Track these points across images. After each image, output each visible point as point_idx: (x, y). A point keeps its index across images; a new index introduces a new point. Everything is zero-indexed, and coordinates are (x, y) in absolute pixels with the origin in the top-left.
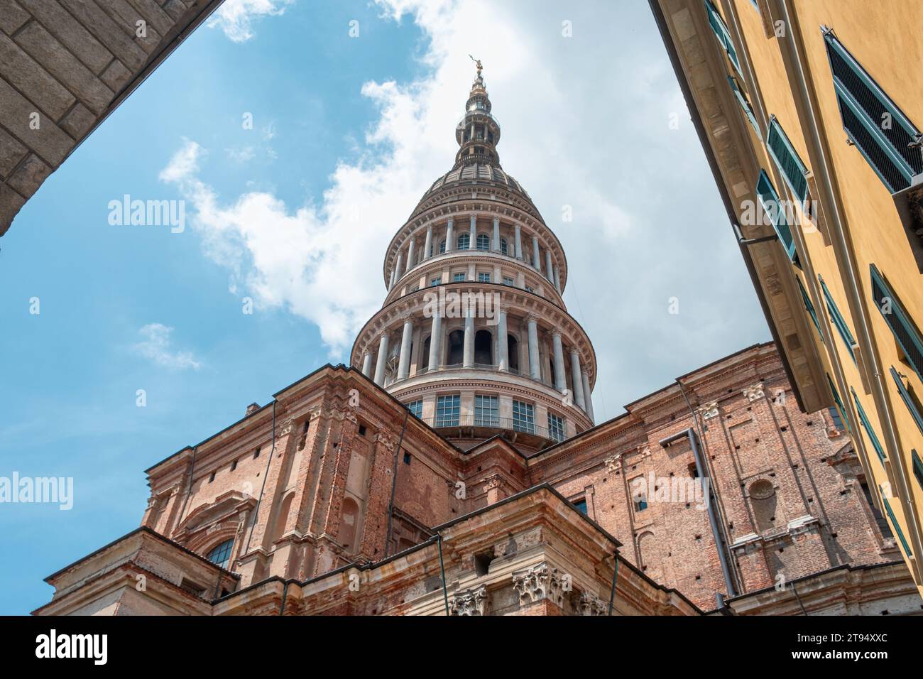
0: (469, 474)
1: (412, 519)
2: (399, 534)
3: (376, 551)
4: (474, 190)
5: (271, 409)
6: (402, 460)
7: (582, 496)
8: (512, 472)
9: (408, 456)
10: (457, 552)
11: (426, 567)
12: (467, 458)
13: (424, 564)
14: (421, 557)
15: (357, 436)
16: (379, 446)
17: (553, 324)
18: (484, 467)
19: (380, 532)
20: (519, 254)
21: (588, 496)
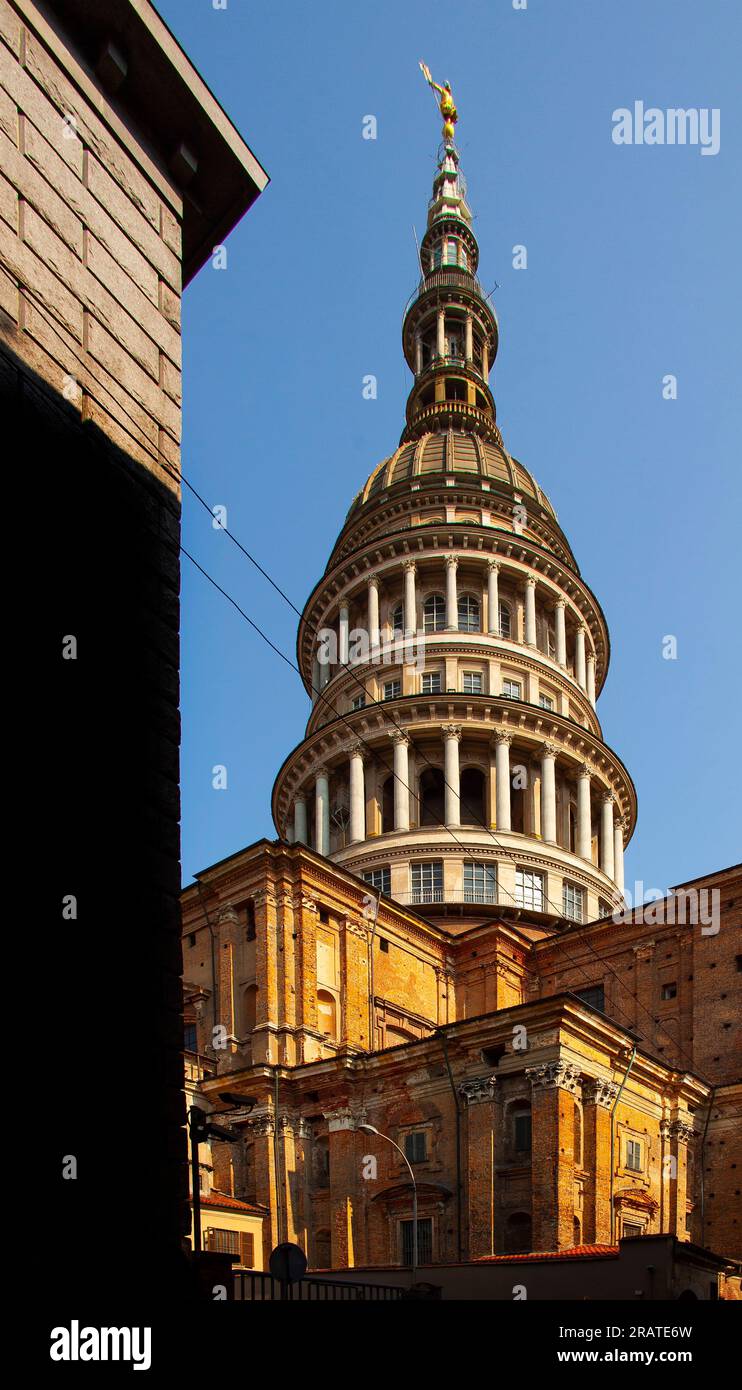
0: (461, 959)
1: (397, 1007)
2: (384, 1021)
3: (362, 1038)
4: (451, 501)
5: (196, 892)
6: (378, 948)
7: (600, 982)
8: (515, 957)
9: (384, 945)
10: (462, 1048)
11: (427, 1058)
12: (459, 942)
13: (426, 1056)
14: (421, 1050)
15: (318, 924)
16: (348, 934)
17: (579, 759)
18: (480, 953)
19: (362, 1020)
20: (533, 638)
21: (607, 983)
